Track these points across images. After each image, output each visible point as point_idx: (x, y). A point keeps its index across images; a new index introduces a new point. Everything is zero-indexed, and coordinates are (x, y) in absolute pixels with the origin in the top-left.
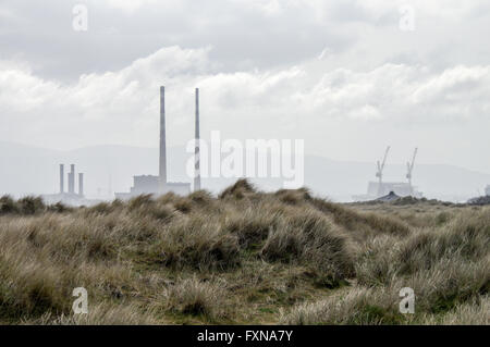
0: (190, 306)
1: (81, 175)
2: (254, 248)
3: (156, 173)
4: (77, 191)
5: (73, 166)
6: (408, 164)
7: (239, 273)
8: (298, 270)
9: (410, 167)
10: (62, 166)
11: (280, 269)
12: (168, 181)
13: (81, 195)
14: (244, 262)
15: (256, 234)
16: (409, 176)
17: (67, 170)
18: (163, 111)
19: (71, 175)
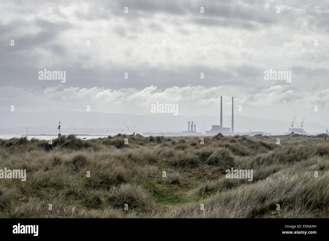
0: (174, 181)
1: (195, 125)
2: (204, 160)
3: (219, 124)
4: (194, 130)
5: (192, 122)
6: (302, 122)
7: (198, 169)
8: (218, 168)
9: (302, 123)
10: (189, 122)
11: (212, 168)
12: (223, 127)
13: (195, 131)
14: (200, 165)
15: (205, 156)
16: (302, 126)
17: (191, 123)
18: (221, 104)
19: (192, 125)
